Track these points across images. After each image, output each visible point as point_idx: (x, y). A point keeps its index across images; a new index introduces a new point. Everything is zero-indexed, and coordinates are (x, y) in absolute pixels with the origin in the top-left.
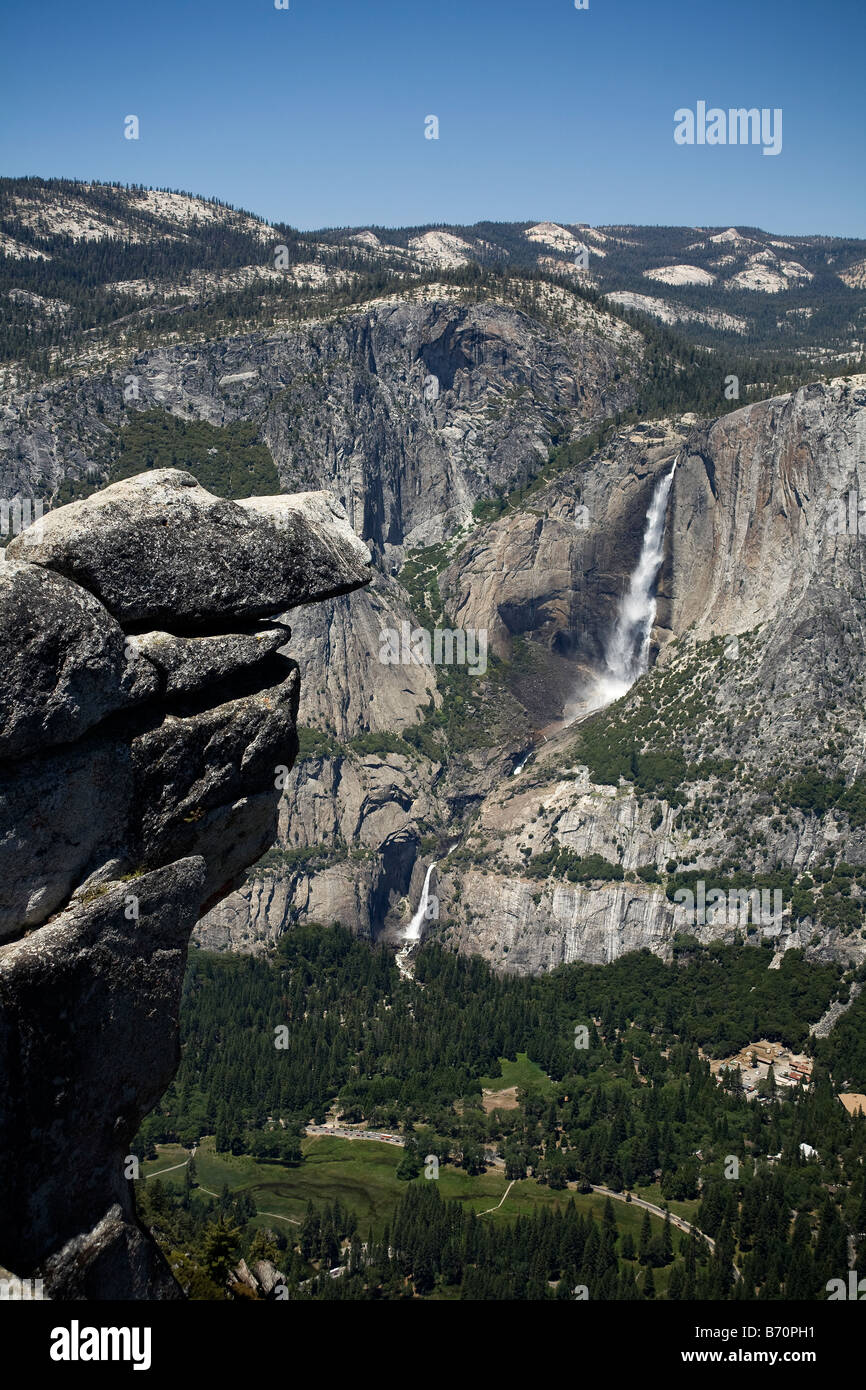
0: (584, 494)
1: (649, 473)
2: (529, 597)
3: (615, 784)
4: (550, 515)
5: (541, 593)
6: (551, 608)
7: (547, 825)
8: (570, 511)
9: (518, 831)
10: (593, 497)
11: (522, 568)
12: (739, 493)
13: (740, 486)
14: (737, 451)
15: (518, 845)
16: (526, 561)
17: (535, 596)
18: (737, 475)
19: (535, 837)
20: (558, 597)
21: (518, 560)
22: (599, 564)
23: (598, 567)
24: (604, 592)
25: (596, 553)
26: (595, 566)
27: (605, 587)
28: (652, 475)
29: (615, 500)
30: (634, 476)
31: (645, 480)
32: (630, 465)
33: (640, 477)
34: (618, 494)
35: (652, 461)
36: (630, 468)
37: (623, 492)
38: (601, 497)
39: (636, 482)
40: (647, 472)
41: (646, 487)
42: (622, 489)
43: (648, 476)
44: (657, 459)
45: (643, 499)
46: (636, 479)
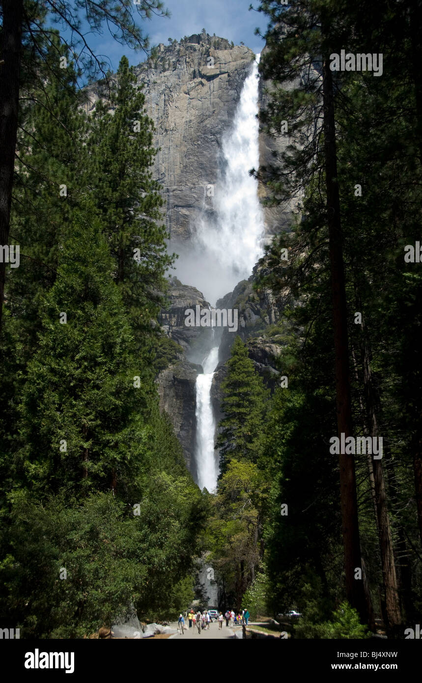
22: (167, 175)
23: (166, 179)
24: (177, 206)
25: (161, 162)
26: (161, 177)
27: (179, 200)
28: (226, 75)
29: (177, 105)
30: (200, 79)
31: (216, 80)
32: (192, 69)
33: (210, 78)
34: (181, 99)
35: (223, 62)
36: (194, 72)
37: (188, 96)
38: (154, 105)
39: (203, 85)
40: (218, 73)
41: (220, 88)
42: (186, 94)
43: (220, 76)
44: (230, 59)
45: (217, 100)
46: (204, 81)
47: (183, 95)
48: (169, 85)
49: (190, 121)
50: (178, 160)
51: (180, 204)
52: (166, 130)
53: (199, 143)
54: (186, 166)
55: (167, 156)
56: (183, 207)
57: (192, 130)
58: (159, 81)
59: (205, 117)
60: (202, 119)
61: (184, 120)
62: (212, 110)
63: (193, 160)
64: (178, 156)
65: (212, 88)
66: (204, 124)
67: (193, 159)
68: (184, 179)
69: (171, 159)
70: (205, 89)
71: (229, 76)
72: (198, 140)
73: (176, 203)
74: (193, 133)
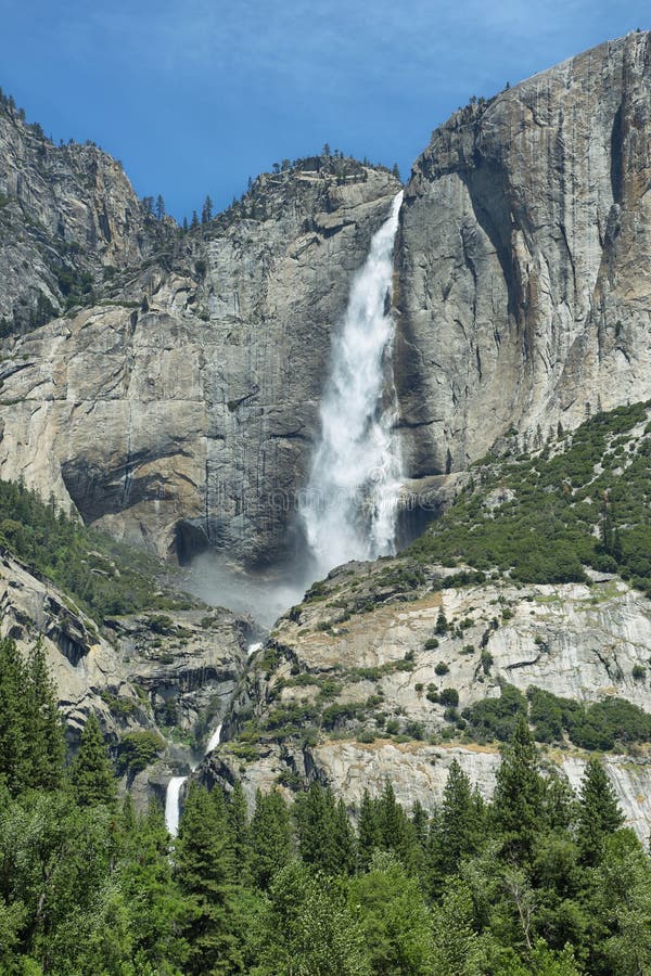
0: (213, 275)
1: (347, 223)
2: (124, 451)
3: (578, 578)
4: (152, 307)
5: (146, 443)
6: (165, 473)
7: (470, 650)
8: (191, 300)
9: (408, 663)
10: (231, 280)
11: (107, 396)
12: (568, 198)
13: (569, 185)
14: (555, 129)
15: (419, 688)
16: (113, 383)
17: (135, 449)
18: (561, 170)
19: (453, 669)
20: (181, 452)
21: (98, 380)
22: (261, 387)
23: (260, 394)
24: (275, 436)
25: (253, 369)
26: (252, 391)
27: (277, 426)
28: (353, 226)
29: (280, 276)
30: (315, 234)
31: (338, 236)
32: (304, 218)
33: (329, 233)
34: (285, 266)
35: (350, 205)
36: (306, 222)
37: (296, 261)
38: (247, 278)
39: (319, 243)
40: (342, 223)
41: (344, 247)
42: (294, 258)
43: (344, 229)
44: (360, 200)
45: (338, 267)
46: (320, 237)
47: (289, 260)
48: (270, 243)
49: (298, 302)
50: (279, 364)
51: (279, 432)
52: (263, 318)
53: (310, 336)
54: (289, 373)
55: (262, 359)
56: (282, 436)
57: (300, 316)
58: (255, 239)
59: (319, 296)
60: (314, 298)
61: (289, 301)
62: (330, 283)
63: (300, 364)
64: (278, 357)
65: (331, 248)
66: (318, 306)
67: (300, 361)
68: (286, 394)
69: (268, 364)
70: (321, 250)
71: (357, 227)
72: (307, 333)
73: (274, 431)
74: (301, 322)
